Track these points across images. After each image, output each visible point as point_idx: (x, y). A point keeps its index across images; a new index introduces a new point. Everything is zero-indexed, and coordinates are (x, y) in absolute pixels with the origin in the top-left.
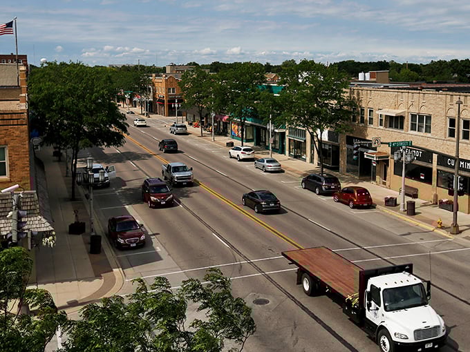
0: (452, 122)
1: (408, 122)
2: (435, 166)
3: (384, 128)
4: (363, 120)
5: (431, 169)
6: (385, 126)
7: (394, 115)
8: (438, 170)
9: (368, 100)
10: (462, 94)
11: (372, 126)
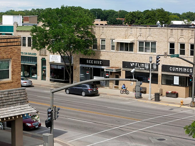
0: (172, 45)
1: (136, 47)
2: (160, 72)
3: (116, 51)
4: (95, 47)
5: (157, 74)
6: (117, 50)
7: (129, 42)
8: (162, 75)
9: (101, 33)
10: (179, 28)
11: (104, 50)
